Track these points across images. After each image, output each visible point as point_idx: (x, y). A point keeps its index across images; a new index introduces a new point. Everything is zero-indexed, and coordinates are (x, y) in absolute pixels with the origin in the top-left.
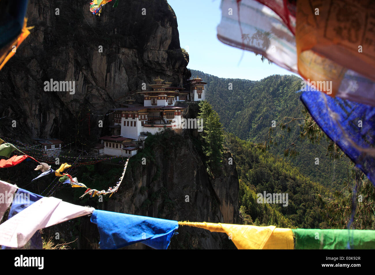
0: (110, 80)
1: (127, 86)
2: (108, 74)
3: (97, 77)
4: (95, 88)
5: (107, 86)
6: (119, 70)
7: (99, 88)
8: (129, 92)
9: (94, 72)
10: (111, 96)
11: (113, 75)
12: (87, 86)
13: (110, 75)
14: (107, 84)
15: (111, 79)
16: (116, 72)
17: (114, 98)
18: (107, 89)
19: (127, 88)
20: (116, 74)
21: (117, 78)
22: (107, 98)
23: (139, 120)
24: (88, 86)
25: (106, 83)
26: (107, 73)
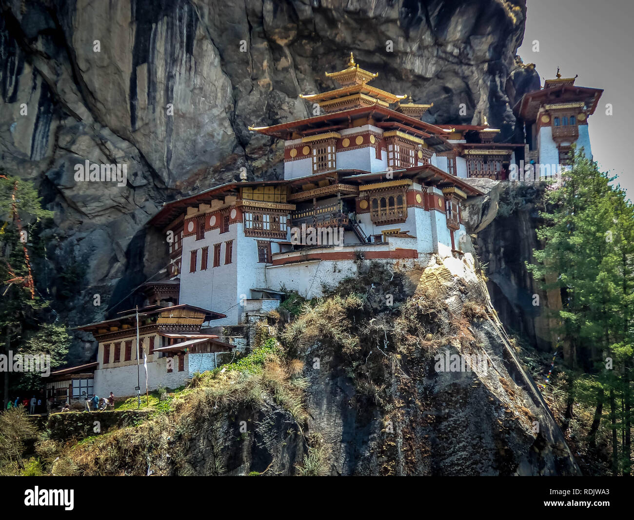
0: (151, 98)
1: (227, 123)
2: (143, 70)
3: (97, 85)
4: (85, 134)
5: (139, 124)
6: (189, 50)
7: (106, 132)
8: (239, 150)
9: (82, 65)
10: (157, 165)
11: (161, 74)
12: (53, 125)
13: (151, 73)
14: (139, 113)
15: (155, 90)
16: (173, 60)
17: (170, 174)
18: (139, 137)
19: (230, 131)
20: (176, 70)
21: (179, 88)
22: (140, 173)
23: (248, 233)
24: (59, 128)
25: (133, 108)
26: (136, 64)
